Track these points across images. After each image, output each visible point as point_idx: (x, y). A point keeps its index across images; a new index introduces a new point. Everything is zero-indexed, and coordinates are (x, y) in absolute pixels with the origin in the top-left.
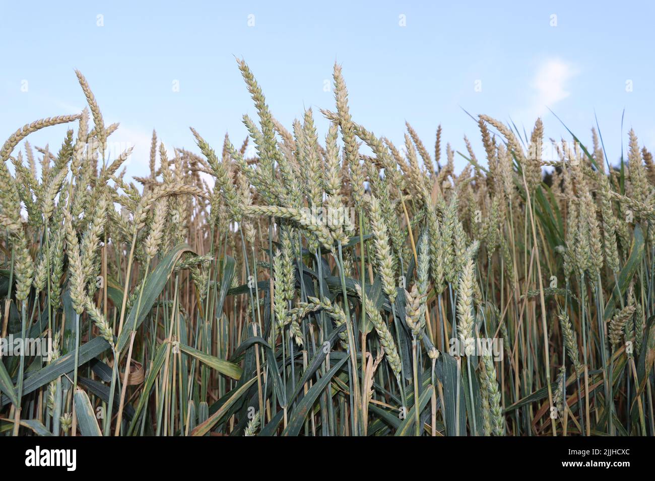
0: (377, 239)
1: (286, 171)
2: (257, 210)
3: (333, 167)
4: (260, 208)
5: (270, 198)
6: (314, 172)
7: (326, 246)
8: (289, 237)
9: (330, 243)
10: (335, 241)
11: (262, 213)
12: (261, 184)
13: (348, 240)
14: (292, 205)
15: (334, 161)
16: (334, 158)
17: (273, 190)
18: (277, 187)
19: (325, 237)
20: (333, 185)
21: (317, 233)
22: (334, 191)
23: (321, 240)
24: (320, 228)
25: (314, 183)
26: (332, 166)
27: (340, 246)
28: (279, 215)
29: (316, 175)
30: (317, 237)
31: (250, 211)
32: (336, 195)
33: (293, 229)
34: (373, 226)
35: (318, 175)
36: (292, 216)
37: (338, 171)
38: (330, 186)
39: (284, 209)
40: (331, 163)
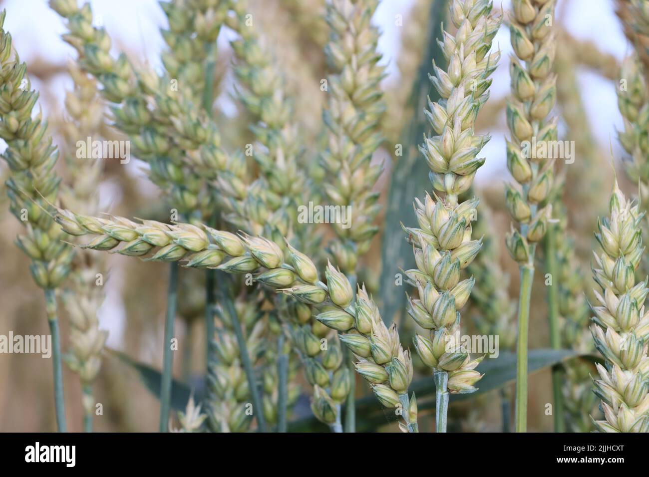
0: (608, 366)
1: (257, 88)
2: (126, 235)
3: (461, 91)
4: (139, 228)
5: (183, 189)
6: (357, 105)
7: (384, 393)
8: (241, 354)
9: (397, 382)
10: (424, 371)
11: (143, 248)
12: (154, 132)
13: (477, 376)
14: (264, 223)
15: (471, 66)
16: (471, 57)
17: (196, 155)
18: (212, 148)
19: (382, 358)
20: (448, 160)
21: (354, 340)
22: (449, 180)
23: (367, 369)
24: (364, 324)
25: (351, 148)
26: (457, 85)
27: (442, 398)
28: (211, 258)
29: (362, 118)
30: (349, 355)
31: (98, 240)
32: (453, 199)
33: (259, 327)
34: (599, 310)
35: (370, 118)
36: (259, 265)
37: (476, 108)
38: (440, 159)
39: (229, 240)
40: (457, 73)
